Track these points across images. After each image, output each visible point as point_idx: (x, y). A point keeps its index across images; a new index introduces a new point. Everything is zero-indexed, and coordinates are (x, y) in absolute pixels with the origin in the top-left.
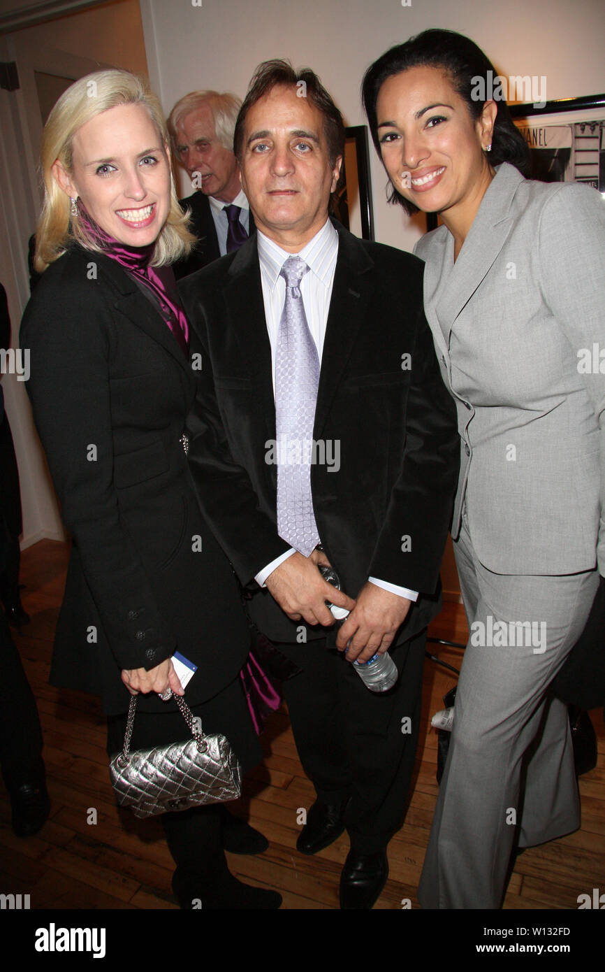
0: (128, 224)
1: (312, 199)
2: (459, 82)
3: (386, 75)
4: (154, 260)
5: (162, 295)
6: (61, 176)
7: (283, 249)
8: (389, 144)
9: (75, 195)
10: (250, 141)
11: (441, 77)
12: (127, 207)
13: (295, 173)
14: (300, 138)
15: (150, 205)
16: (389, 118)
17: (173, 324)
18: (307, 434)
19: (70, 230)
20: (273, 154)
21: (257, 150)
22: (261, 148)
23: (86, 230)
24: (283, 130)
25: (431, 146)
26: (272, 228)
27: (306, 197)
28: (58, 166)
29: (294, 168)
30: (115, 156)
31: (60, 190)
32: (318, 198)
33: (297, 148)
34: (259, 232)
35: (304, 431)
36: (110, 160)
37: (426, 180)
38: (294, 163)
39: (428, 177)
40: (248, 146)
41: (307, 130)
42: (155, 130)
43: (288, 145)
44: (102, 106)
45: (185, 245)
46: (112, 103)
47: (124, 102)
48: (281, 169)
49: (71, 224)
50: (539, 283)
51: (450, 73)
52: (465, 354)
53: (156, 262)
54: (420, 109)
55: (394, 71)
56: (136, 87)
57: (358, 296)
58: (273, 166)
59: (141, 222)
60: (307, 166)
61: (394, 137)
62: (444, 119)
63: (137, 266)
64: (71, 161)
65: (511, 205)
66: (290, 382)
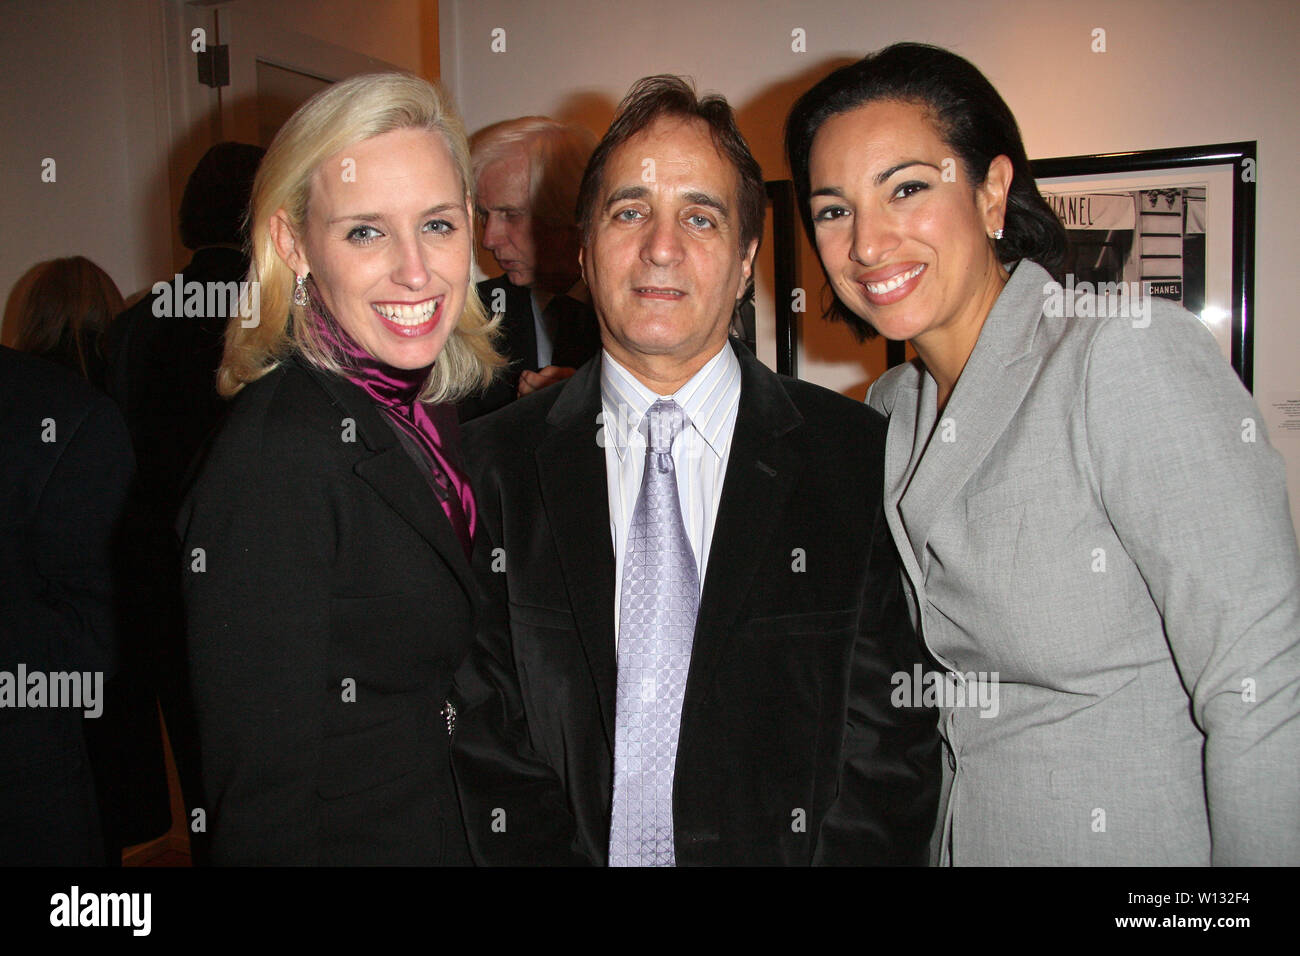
0: (394, 329)
1: (707, 307)
2: (949, 126)
3: (826, 112)
4: (427, 392)
5: (435, 451)
6: (282, 235)
7: (646, 385)
8: (829, 224)
9: (304, 270)
10: (612, 201)
11: (918, 117)
12: (395, 299)
13: (683, 261)
14: (698, 206)
15: (432, 298)
16: (830, 182)
17: (451, 507)
18: (673, 716)
19: (290, 330)
20: (651, 226)
21: (623, 217)
22: (629, 215)
23: (317, 332)
24: (672, 190)
25: (901, 229)
26: (632, 350)
27: (698, 303)
28: (279, 218)
29: (684, 252)
30: (384, 212)
31: (279, 260)
32: (716, 306)
33: (691, 220)
34: (607, 355)
35: (668, 710)
36: (374, 218)
37: (892, 285)
38: (685, 245)
39: (895, 280)
40: (608, 210)
41: (711, 193)
42: (455, 175)
43: (677, 215)
44: (371, 127)
45: (483, 371)
46: (387, 126)
47: (408, 125)
48: (662, 254)
49: (291, 317)
50: (1086, 468)
51: (933, 111)
52: (952, 587)
53: (432, 396)
54: (884, 169)
55: (840, 107)
56: (430, 103)
57: (773, 474)
58: (647, 247)
59: (416, 327)
60: (705, 252)
61: (837, 213)
62: (924, 186)
63: (397, 401)
64: (305, 212)
65: (1037, 332)
66: (647, 621)
